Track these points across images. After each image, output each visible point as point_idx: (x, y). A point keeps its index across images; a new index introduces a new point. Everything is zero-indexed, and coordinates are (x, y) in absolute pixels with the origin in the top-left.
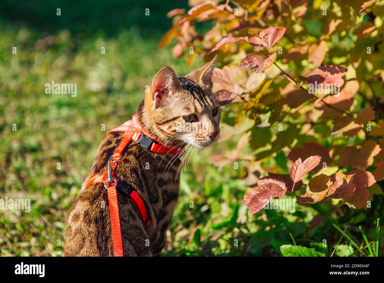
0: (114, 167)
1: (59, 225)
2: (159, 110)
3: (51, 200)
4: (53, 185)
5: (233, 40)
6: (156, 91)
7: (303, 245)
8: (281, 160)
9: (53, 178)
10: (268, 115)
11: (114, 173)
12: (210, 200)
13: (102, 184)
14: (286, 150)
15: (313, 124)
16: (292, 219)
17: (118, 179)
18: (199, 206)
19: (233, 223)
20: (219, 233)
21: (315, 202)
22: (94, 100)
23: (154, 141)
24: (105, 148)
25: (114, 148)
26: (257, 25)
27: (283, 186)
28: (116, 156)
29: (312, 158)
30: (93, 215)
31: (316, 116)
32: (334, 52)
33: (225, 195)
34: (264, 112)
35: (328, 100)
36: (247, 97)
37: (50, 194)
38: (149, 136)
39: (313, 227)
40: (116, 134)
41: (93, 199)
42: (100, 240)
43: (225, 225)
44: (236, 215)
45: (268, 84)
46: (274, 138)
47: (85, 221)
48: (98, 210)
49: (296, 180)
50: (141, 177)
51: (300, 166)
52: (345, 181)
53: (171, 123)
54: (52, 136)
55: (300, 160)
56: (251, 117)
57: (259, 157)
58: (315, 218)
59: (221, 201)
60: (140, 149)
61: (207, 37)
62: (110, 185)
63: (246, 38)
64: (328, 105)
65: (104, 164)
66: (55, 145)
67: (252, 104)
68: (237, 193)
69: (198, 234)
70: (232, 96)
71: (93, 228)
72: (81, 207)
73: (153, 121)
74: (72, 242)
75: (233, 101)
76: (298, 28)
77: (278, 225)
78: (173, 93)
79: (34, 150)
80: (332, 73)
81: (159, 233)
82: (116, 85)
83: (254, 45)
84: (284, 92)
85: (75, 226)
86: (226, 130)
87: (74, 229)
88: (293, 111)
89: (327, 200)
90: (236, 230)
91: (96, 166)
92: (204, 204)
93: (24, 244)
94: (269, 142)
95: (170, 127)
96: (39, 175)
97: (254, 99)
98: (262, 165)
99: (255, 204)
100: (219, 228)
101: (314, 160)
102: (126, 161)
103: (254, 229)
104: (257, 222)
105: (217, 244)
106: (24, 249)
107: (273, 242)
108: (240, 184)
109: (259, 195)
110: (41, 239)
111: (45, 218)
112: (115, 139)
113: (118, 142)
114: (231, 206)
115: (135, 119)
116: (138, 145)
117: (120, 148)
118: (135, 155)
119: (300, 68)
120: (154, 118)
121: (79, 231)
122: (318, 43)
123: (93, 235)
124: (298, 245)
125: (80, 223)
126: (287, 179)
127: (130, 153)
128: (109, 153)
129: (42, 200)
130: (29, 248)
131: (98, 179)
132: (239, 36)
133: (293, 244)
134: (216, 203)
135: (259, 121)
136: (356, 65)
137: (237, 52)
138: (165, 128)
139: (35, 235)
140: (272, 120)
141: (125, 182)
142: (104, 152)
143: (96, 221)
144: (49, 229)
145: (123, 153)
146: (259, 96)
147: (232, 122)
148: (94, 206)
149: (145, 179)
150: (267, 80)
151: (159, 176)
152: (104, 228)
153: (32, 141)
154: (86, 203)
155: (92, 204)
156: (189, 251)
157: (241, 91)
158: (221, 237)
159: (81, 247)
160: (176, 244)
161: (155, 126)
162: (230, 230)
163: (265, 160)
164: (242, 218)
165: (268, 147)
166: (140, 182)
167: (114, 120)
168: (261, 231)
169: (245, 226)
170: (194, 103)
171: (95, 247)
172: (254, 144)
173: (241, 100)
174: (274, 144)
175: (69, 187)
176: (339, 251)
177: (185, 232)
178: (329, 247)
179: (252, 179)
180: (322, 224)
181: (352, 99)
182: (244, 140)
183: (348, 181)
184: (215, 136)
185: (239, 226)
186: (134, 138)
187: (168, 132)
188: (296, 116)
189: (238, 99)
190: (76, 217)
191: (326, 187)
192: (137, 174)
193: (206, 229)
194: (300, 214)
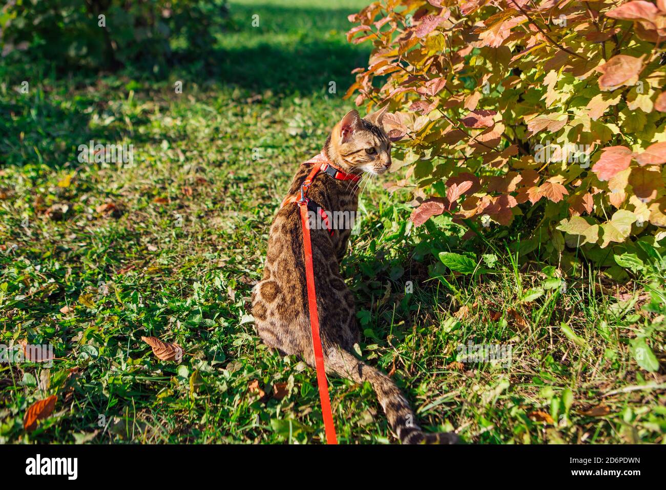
0: (305, 191)
1: (266, 236)
2: (345, 144)
3: (259, 217)
4: (260, 206)
5: (404, 89)
6: (343, 129)
7: (457, 252)
8: (440, 186)
9: (261, 201)
10: (431, 150)
11: (306, 195)
12: (383, 219)
13: (296, 203)
14: (444, 178)
15: (466, 159)
16: (448, 234)
17: (309, 200)
18: (375, 224)
19: (401, 236)
20: (390, 244)
21: (467, 217)
22: (292, 142)
23: (338, 170)
24: (299, 176)
25: (306, 176)
26: (423, 79)
27: (442, 206)
28: (308, 182)
29: (465, 183)
30: (288, 227)
31: (469, 152)
32: (484, 102)
33: (395, 215)
34: (428, 148)
35: (480, 138)
36: (414, 136)
37: (258, 213)
38: (334, 166)
39: (465, 240)
40: (308, 165)
41: (288, 214)
42: (294, 246)
43: (395, 237)
44: (403, 230)
45: (431, 126)
46: (435, 169)
47: (282, 232)
48: (292, 223)
49: (452, 201)
50: (326, 198)
51: (455, 190)
52: (491, 202)
53: (355, 155)
54: (260, 170)
55: (455, 185)
56: (416, 153)
57: (422, 185)
58: (466, 233)
59: (392, 220)
60: (327, 176)
61: (382, 90)
62: (302, 204)
63: (415, 88)
64: (480, 143)
65: (298, 188)
66: (262, 176)
67: (418, 142)
68: (404, 214)
69: (373, 244)
70: (402, 135)
71: (289, 237)
72: (280, 221)
73: (339, 154)
74: (273, 249)
75: (403, 139)
76: (456, 82)
77: (437, 238)
78: (357, 132)
79: (246, 180)
80: (484, 116)
81: (340, 243)
82: (310, 131)
83: (420, 94)
84: (443, 133)
85: (275, 236)
86: (396, 163)
87: (274, 238)
88: (451, 147)
89: (476, 217)
90: (404, 241)
91: (292, 190)
92: (378, 222)
93: (238, 251)
94: (431, 173)
95: (354, 158)
96: (249, 199)
97: (420, 138)
98: (425, 190)
99: (419, 219)
100: (390, 239)
101: (466, 185)
102: (315, 186)
103: (417, 241)
104: (420, 236)
105: (389, 253)
106: (238, 254)
107: (433, 251)
108: (407, 206)
109: (422, 212)
110: (251, 246)
111: (255, 231)
112: (307, 170)
113: (309, 171)
114: (399, 224)
115: (322, 153)
116: (325, 174)
117: (311, 176)
118: (322, 181)
119: (457, 114)
120: (340, 151)
121: (278, 240)
122: (473, 93)
123: (289, 243)
124: (452, 252)
125: (279, 234)
126: (445, 201)
127: (318, 180)
128: (302, 180)
129: (252, 217)
130: (242, 253)
131: (293, 199)
132: (408, 87)
133: (448, 251)
134: (387, 220)
135: (423, 155)
136: (503, 111)
137: (406, 102)
138: (349, 159)
139: (246, 243)
140: (433, 155)
141: (314, 202)
142: (298, 179)
143: (291, 232)
144: (257, 239)
145: (312, 180)
146: (424, 135)
147: (401, 157)
148: (290, 220)
149: (330, 200)
150: (430, 122)
151: (342, 198)
152: (297, 237)
153: (244, 173)
154: (283, 217)
155: (288, 218)
156: (366, 257)
157: (409, 131)
158: (392, 247)
159: (280, 252)
160: (356, 252)
161: (340, 158)
162: (398, 242)
163: (427, 187)
164: (408, 232)
165: (430, 177)
166: (326, 202)
167: (308, 157)
168: (423, 243)
169: (410, 238)
170: (374, 139)
171: (291, 251)
172: (419, 173)
173: (409, 139)
174: (434, 174)
175: (273, 208)
176: (486, 258)
177: (363, 243)
178: (477, 256)
179: (416, 203)
180: (472, 238)
181: (499, 139)
182: (411, 171)
183: (494, 202)
184: (389, 165)
185: (406, 238)
186: (322, 168)
187: (352, 162)
188: (452, 152)
189: (407, 138)
190: (276, 229)
191: (476, 206)
192: (324, 196)
193: (380, 242)
194: (454, 229)
